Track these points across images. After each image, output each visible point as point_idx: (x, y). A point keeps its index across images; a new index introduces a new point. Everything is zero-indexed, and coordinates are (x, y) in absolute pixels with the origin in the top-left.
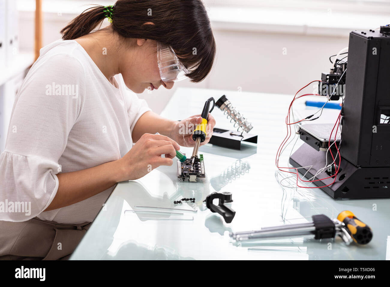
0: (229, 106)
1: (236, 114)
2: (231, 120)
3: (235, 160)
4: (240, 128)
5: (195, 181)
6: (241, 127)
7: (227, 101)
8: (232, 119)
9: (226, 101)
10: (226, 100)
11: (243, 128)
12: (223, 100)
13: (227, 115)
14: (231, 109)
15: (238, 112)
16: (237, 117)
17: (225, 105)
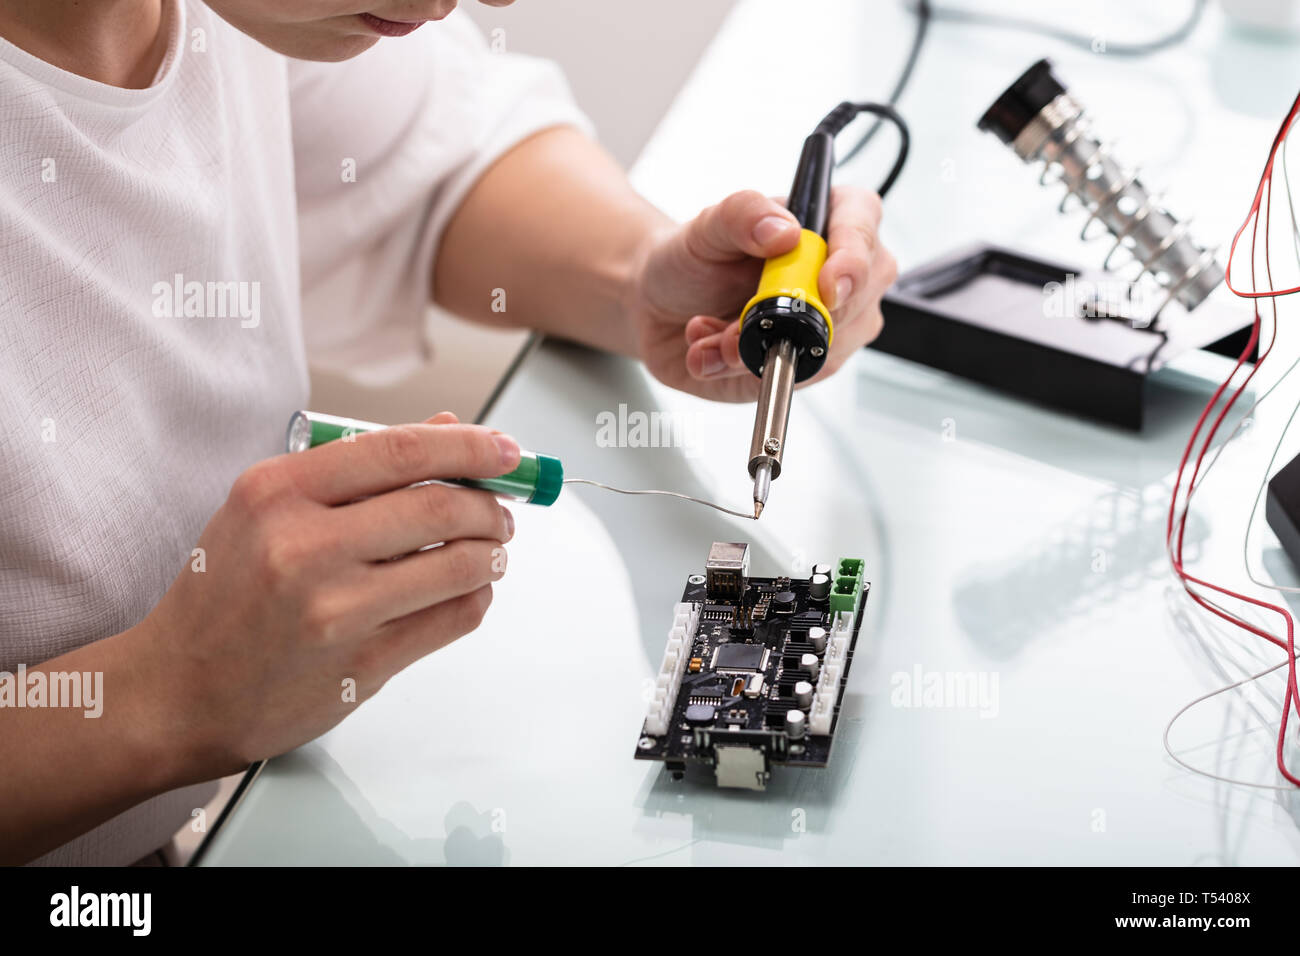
0: (1070, 137)
1: (1115, 187)
2: (1088, 224)
3: (1102, 486)
4: (1148, 276)
5: (752, 783)
6: (1154, 273)
7: (1061, 102)
8: (1095, 215)
9: (1049, 100)
10: (1056, 90)
11: (1164, 277)
12: (1036, 92)
13: (1062, 189)
14: (1084, 151)
15: (1129, 175)
16: (1127, 205)
17: (1047, 125)
